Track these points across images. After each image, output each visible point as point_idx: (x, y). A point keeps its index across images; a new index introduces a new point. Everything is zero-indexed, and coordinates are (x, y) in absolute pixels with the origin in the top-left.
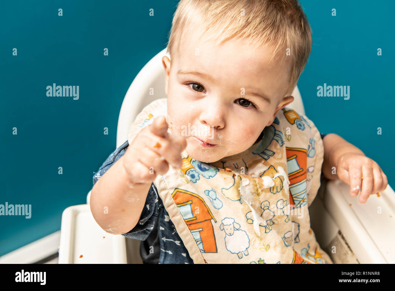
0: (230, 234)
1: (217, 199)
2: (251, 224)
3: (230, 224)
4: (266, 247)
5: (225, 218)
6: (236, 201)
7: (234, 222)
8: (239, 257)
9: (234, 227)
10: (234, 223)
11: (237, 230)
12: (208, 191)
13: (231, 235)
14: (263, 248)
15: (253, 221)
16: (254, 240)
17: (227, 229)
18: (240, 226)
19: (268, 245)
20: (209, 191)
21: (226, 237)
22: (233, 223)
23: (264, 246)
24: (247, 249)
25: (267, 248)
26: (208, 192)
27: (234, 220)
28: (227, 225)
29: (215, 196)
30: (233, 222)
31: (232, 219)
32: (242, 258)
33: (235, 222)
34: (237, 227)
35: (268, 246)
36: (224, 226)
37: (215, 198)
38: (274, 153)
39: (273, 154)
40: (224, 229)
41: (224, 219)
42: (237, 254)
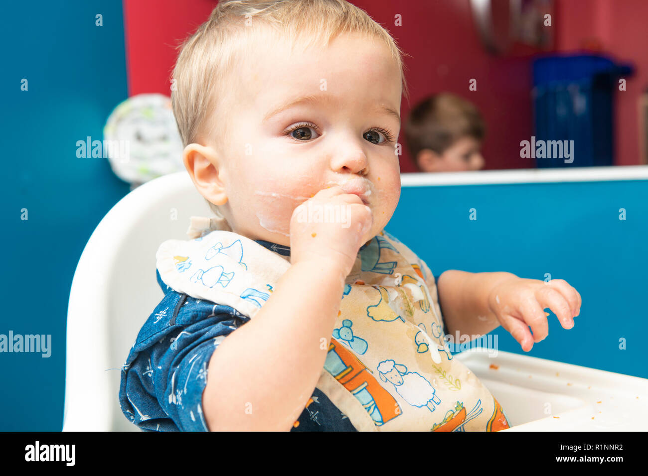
0: (400, 382)
1: (354, 338)
2: (426, 351)
3: (392, 370)
4: (455, 384)
5: (380, 363)
6: (396, 319)
7: (395, 364)
8: (431, 410)
9: (399, 372)
10: (396, 366)
11: (405, 374)
12: (337, 329)
13: (401, 384)
14: (452, 387)
15: (427, 346)
16: (434, 380)
17: (392, 378)
18: (406, 368)
19: (456, 381)
20: (339, 330)
21: (396, 389)
22: (394, 366)
23: (452, 385)
24: (433, 394)
25: (457, 385)
26: (337, 331)
27: (394, 362)
28: (388, 372)
29: (350, 333)
30: (393, 364)
31: (389, 361)
32: (434, 410)
33: (397, 364)
34: (403, 370)
35: (458, 382)
36: (386, 376)
37: (351, 338)
38: (396, 263)
39: (395, 265)
40: (387, 379)
41: (379, 366)
42: (426, 405)
